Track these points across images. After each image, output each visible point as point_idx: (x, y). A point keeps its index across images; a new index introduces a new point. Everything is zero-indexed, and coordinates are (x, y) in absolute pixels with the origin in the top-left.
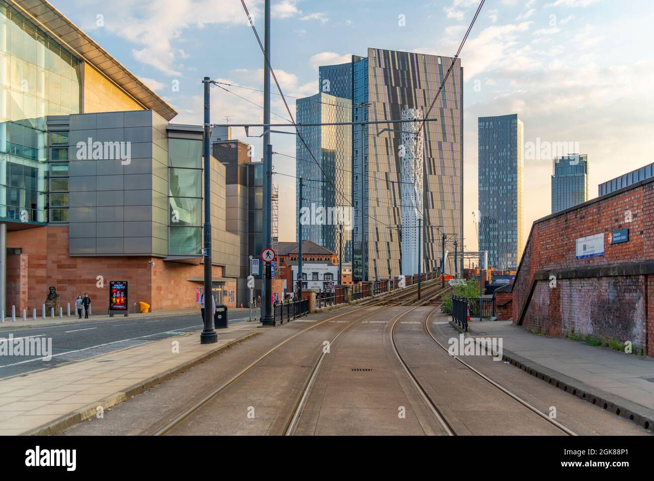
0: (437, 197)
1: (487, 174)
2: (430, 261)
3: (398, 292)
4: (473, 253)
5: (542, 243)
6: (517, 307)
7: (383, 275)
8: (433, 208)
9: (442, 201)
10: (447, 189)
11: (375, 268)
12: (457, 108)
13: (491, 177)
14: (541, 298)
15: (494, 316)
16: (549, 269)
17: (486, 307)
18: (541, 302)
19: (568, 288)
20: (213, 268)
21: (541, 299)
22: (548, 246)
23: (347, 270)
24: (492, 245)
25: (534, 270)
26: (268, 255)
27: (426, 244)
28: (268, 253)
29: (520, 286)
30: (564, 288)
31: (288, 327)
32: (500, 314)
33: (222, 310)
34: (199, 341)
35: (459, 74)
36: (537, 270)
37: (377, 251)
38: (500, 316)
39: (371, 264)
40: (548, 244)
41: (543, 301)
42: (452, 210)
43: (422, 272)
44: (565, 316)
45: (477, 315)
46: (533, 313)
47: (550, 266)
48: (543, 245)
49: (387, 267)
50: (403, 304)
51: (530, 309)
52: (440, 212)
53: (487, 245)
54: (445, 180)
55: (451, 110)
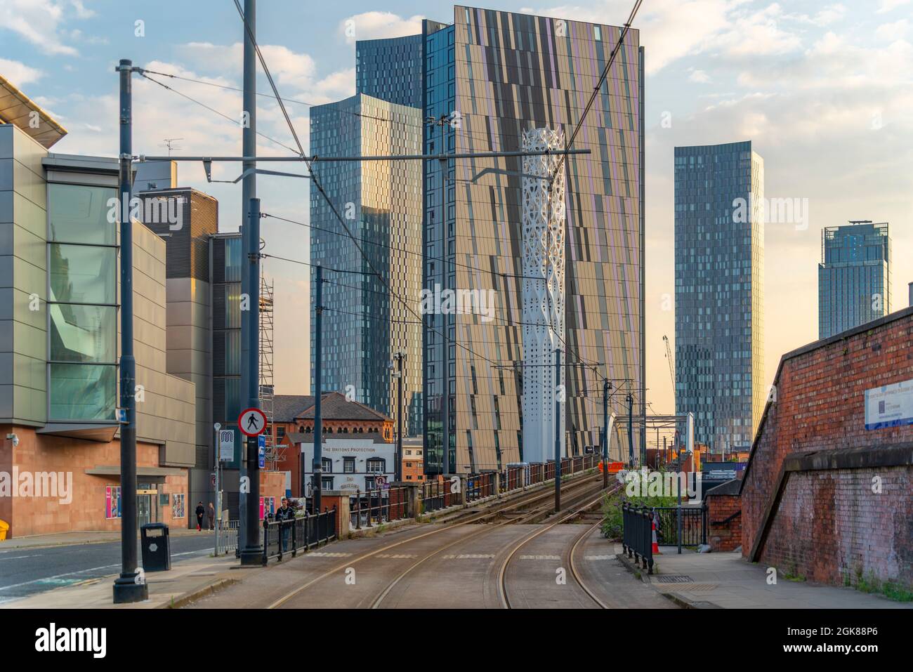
0: (592, 305)
1: (692, 260)
2: (579, 434)
3: (516, 495)
4: (665, 419)
5: (798, 397)
6: (750, 525)
7: (486, 461)
8: (585, 327)
9: (604, 313)
10: (613, 289)
11: (470, 448)
12: (632, 129)
13: (700, 267)
14: (798, 506)
15: (705, 543)
16: (812, 449)
17: (689, 526)
18: (798, 515)
19: (851, 487)
20: (138, 448)
21: (798, 510)
22: (810, 404)
23: (414, 452)
24: (701, 401)
25: (784, 452)
26: (252, 422)
27: (571, 399)
28: (252, 418)
29: (756, 483)
30: (842, 487)
31: (293, 568)
32: (718, 539)
33: (159, 533)
34: (109, 598)
35: (636, 61)
36: (790, 452)
37: (474, 414)
38: (718, 542)
39: (461, 440)
40: (810, 399)
41: (802, 512)
42: (622, 333)
43: (563, 455)
44: (845, 543)
45: (673, 542)
46: (782, 537)
47: (814, 443)
48: (800, 401)
49: (494, 445)
50: (525, 520)
51: (775, 530)
52: (599, 335)
53: (693, 401)
54: (609, 271)
55: (621, 131)
